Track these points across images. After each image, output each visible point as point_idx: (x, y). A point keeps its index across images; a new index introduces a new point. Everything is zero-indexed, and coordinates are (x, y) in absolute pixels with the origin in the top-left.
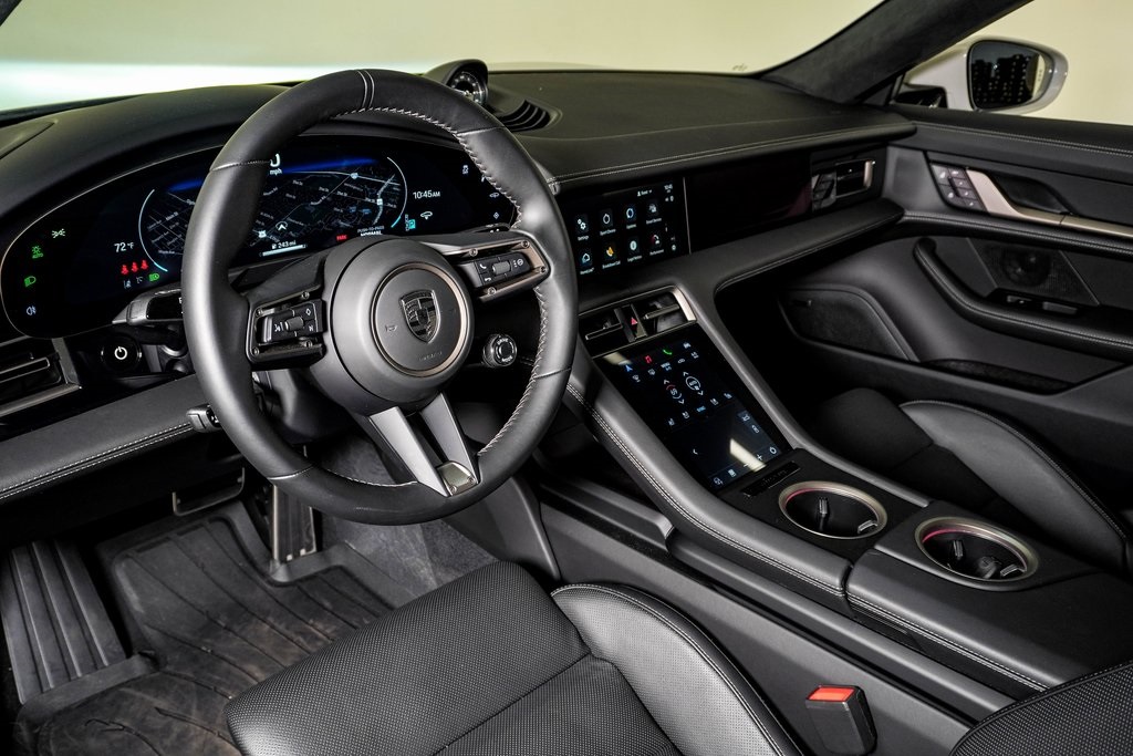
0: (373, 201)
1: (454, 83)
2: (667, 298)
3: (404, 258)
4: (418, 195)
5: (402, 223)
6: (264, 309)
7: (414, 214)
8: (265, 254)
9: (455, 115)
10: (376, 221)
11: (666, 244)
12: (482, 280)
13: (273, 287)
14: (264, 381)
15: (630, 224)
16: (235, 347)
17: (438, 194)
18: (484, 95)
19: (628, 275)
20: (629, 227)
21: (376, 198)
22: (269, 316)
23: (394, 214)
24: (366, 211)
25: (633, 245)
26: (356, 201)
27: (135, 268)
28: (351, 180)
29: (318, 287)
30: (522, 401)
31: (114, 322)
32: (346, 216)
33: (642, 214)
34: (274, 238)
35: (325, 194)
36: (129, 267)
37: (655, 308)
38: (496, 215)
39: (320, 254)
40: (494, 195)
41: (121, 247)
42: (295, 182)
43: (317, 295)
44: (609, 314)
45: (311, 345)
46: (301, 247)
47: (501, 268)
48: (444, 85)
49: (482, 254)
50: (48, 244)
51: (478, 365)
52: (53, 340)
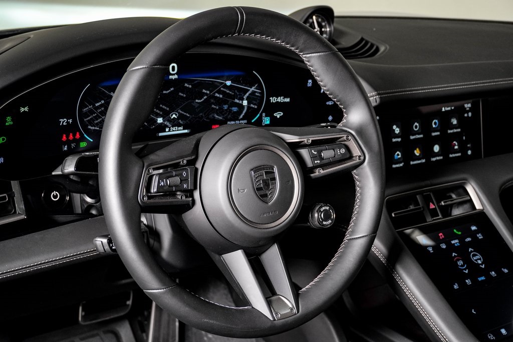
0: (241, 102)
1: (309, 22)
2: (461, 191)
3: (256, 141)
4: (273, 100)
5: (260, 119)
6: (155, 169)
7: (270, 114)
8: (161, 134)
9: (302, 41)
10: (241, 117)
11: (463, 149)
12: (313, 162)
13: (162, 155)
14: (150, 224)
15: (434, 132)
16: (131, 193)
17: (288, 100)
18: (330, 31)
19: (431, 170)
20: (434, 134)
21: (242, 99)
22: (157, 174)
23: (255, 112)
24: (235, 109)
25: (436, 148)
26: (228, 101)
27: (71, 137)
28: (225, 86)
29: (193, 157)
30: (336, 255)
31: (53, 173)
32: (220, 112)
33: (445, 124)
34: (168, 124)
35: (206, 94)
36: (68, 136)
37: (451, 197)
38: (330, 118)
39: (198, 135)
40: (330, 103)
41: (63, 121)
42: (186, 85)
43: (192, 163)
44: (412, 199)
45: (184, 198)
46: (186, 131)
47: (327, 154)
48: (302, 23)
49: (315, 143)
50: (17, 116)
51: (306, 225)
52: (12, 182)
